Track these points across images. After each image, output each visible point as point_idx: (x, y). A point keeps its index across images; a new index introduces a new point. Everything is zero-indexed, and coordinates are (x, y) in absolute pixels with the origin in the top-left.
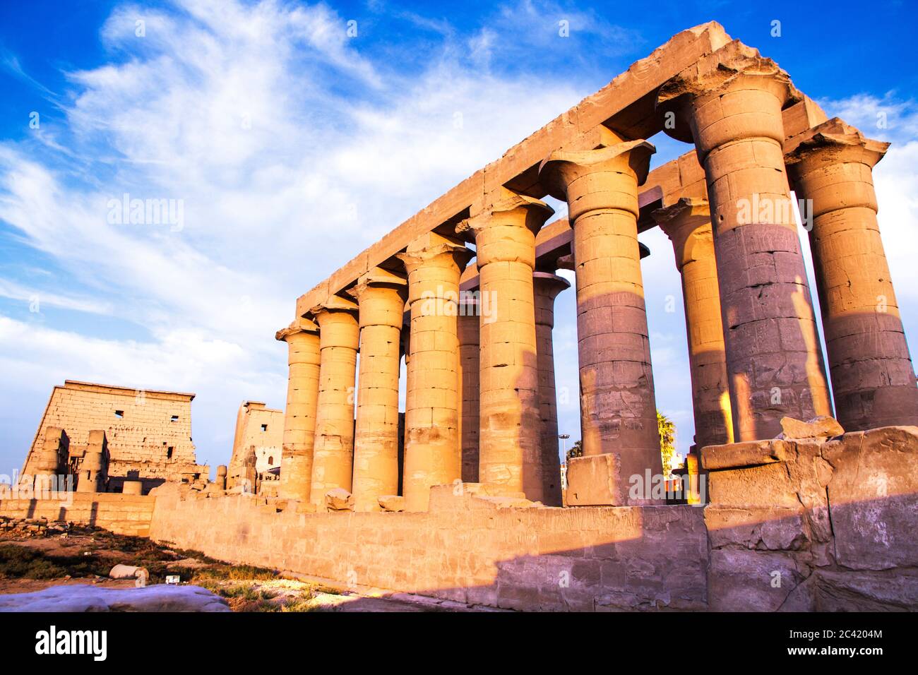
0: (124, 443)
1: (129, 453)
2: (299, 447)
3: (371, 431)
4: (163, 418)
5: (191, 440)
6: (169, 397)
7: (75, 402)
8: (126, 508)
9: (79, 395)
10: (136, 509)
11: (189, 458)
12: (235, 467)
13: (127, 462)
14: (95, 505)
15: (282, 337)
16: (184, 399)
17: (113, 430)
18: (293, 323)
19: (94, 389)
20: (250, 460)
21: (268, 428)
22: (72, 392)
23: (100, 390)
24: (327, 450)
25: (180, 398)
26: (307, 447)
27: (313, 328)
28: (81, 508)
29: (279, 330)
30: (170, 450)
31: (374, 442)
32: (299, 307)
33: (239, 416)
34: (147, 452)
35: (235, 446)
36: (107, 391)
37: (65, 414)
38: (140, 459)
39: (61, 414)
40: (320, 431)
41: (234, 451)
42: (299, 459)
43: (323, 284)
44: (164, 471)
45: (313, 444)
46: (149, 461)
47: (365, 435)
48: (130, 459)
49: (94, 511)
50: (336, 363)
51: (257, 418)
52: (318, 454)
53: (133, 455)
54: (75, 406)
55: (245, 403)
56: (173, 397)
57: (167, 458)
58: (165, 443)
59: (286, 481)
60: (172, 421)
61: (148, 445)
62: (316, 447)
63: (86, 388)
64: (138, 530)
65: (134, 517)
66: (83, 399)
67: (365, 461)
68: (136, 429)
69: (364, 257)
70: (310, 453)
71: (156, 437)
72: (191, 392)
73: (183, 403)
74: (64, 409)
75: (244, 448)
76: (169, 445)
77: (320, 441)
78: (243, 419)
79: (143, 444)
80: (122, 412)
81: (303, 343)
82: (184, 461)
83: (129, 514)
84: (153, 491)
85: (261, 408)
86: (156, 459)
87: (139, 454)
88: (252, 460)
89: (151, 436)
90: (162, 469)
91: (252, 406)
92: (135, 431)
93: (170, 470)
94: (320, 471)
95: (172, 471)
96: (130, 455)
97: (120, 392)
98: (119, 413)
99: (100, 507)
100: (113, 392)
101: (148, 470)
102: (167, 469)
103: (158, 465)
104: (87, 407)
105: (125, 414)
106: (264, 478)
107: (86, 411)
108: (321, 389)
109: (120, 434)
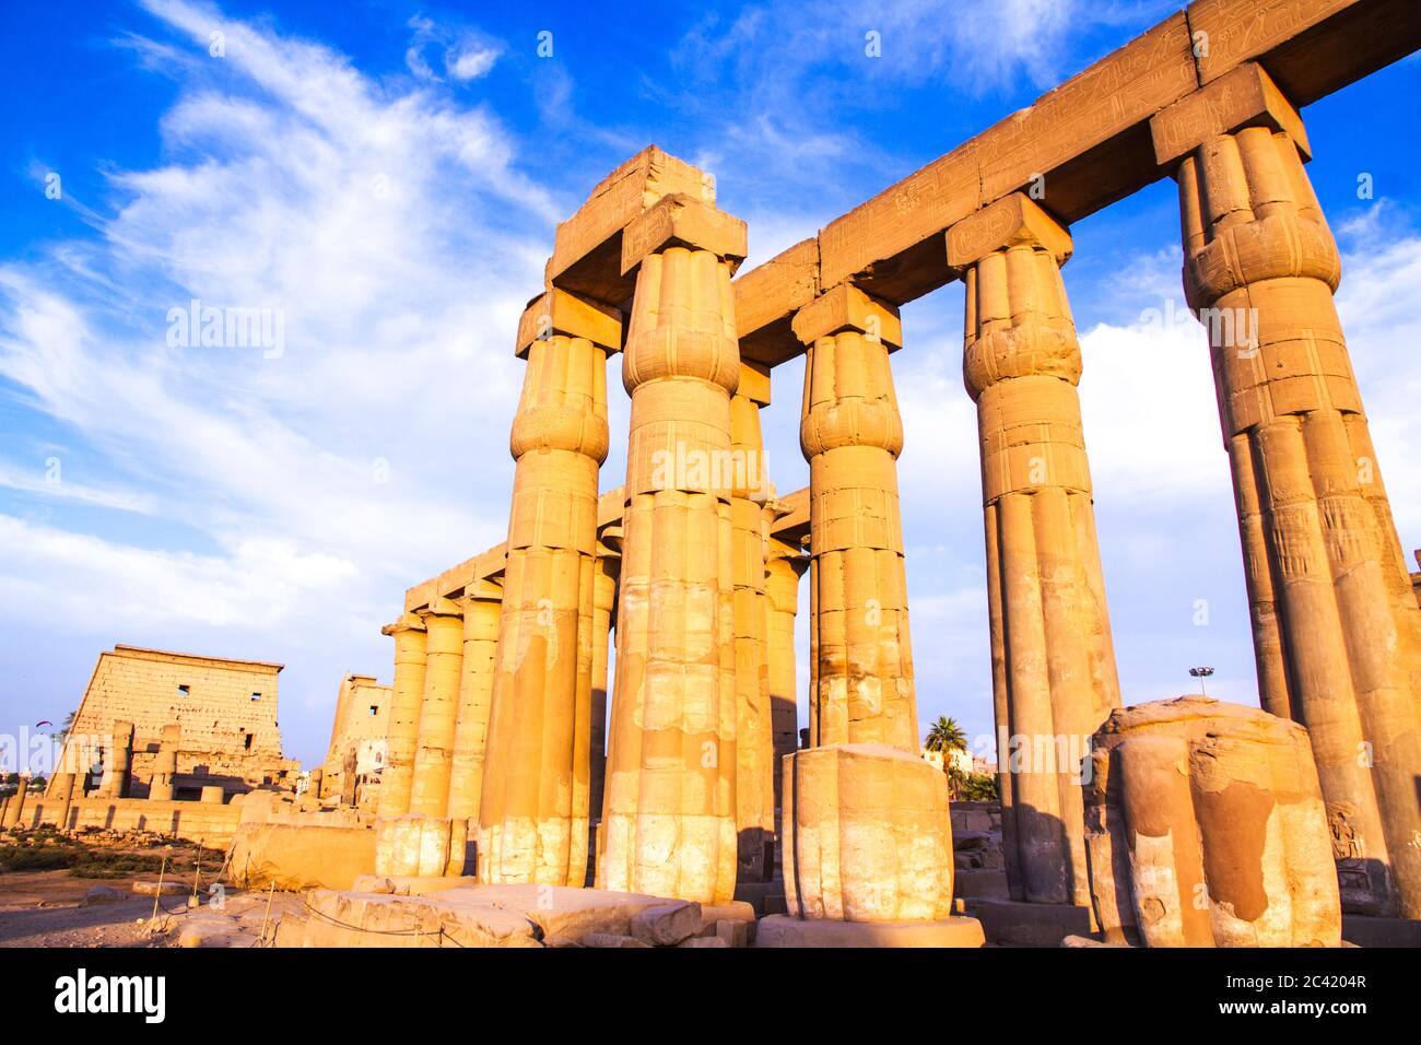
0: (189, 728)
1: (195, 741)
2: (402, 756)
3: (469, 748)
4: (242, 696)
5: (277, 725)
6: (250, 668)
7: (127, 674)
8: (210, 819)
9: (133, 665)
10: (221, 819)
11: (273, 749)
12: (334, 762)
13: (192, 754)
14: (177, 813)
15: (388, 632)
16: (270, 670)
17: (176, 711)
18: (401, 618)
19: (153, 657)
20: (350, 765)
21: (378, 710)
22: (125, 661)
23: (160, 658)
24: (427, 763)
25: (264, 670)
26: (409, 757)
27: (422, 627)
28: (160, 817)
29: (385, 625)
30: (249, 737)
31: (471, 760)
32: (408, 601)
33: (342, 691)
34: (219, 740)
35: (334, 733)
36: (169, 659)
37: (115, 689)
38: (208, 750)
39: (109, 689)
40: (422, 743)
41: (333, 740)
42: (401, 769)
43: (433, 580)
44: (240, 766)
45: (415, 753)
46: (221, 753)
47: (463, 753)
48: (196, 749)
49: (176, 821)
50: (442, 671)
51: (364, 697)
52: (419, 767)
53: (200, 745)
54: (127, 679)
55: (349, 677)
56: (253, 669)
57: (244, 748)
58: (242, 729)
59: (386, 793)
60: (253, 699)
61: (220, 730)
62: (417, 759)
63: (143, 656)
64: (222, 843)
65: (218, 829)
66: (138, 669)
67: (461, 779)
68: (204, 709)
69: (471, 564)
70: (411, 763)
71: (231, 720)
72: (279, 663)
73: (267, 677)
74: (114, 683)
75: (346, 737)
76: (247, 731)
77: (421, 754)
78: (347, 695)
79: (213, 730)
80: (188, 687)
81: (411, 641)
82: (267, 753)
83: (213, 825)
84: (237, 798)
85: (371, 684)
86: (229, 750)
87: (209, 743)
88: (352, 764)
89: (225, 720)
90: (237, 763)
91: (359, 682)
92: (203, 713)
93: (247, 765)
94: (420, 786)
95: (251, 766)
96: (196, 745)
97: (186, 661)
98: (184, 688)
99: (182, 817)
100: (179, 660)
101: (219, 763)
102: (245, 764)
103: (232, 758)
104: (142, 680)
105: (191, 690)
106: (368, 781)
107: (141, 686)
108: (425, 697)
109: (185, 716)
